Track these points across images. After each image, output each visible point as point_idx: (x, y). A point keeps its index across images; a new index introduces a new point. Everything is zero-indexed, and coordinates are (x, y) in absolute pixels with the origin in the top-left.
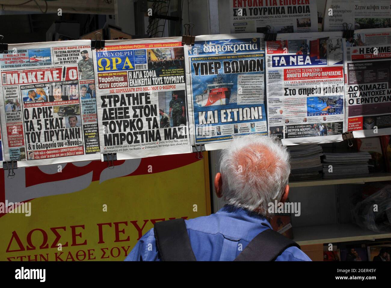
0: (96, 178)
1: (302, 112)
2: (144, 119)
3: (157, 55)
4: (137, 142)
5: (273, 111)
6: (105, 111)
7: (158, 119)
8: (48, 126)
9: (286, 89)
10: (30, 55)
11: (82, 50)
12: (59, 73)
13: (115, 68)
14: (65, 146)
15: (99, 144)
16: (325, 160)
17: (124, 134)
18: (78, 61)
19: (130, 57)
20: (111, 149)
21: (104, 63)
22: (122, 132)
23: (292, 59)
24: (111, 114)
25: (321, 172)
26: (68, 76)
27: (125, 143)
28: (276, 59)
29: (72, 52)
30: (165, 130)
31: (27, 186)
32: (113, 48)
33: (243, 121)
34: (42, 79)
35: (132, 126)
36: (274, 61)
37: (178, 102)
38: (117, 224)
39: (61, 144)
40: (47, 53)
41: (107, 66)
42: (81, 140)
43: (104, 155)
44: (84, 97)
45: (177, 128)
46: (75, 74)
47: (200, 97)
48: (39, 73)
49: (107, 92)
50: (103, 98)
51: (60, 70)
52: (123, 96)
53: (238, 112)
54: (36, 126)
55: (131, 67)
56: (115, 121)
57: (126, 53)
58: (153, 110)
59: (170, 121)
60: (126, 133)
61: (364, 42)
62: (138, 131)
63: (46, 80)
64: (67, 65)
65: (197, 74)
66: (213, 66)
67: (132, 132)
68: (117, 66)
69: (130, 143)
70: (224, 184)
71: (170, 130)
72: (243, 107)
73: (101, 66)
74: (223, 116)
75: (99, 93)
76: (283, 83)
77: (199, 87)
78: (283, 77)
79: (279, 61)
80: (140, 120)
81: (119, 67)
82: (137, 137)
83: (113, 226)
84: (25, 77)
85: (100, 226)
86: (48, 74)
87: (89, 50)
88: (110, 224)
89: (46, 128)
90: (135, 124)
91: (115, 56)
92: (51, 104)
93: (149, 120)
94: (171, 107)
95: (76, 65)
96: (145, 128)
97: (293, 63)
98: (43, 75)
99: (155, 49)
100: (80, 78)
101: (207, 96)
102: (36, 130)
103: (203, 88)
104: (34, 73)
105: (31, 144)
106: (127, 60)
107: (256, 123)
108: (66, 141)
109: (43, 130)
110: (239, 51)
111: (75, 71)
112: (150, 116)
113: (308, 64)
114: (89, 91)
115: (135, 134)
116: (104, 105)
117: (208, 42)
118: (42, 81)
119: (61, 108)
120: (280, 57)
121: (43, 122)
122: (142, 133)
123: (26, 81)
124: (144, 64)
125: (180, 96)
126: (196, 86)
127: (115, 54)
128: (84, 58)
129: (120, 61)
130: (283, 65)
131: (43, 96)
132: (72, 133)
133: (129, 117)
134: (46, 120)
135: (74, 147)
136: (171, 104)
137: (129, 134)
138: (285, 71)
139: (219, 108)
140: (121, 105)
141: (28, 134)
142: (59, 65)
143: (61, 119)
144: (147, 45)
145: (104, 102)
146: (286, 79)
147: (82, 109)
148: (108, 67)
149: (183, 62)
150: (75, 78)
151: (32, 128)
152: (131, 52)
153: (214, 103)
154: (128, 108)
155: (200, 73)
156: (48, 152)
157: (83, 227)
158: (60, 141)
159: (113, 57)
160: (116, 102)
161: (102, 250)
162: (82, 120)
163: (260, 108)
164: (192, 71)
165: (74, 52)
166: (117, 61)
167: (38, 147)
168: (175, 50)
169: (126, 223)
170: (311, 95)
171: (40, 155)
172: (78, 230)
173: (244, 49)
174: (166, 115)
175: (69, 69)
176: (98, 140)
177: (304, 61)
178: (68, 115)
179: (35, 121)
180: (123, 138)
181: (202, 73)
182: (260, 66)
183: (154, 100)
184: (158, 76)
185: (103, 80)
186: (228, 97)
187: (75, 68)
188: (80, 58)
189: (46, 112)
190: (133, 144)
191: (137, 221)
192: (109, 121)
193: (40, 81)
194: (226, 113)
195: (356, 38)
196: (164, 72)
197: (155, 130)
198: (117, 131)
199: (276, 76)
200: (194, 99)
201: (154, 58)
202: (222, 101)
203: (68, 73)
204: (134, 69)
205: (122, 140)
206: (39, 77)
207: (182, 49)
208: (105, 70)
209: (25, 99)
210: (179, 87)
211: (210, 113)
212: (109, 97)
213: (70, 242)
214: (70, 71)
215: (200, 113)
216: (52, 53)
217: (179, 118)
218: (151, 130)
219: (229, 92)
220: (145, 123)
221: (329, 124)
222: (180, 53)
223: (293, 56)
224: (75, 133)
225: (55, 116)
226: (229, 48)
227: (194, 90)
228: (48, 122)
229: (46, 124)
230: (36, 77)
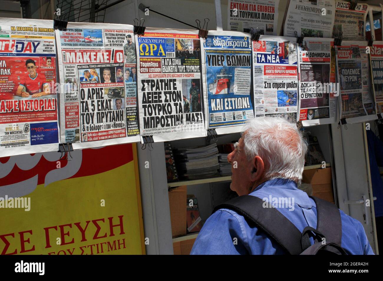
0: (41, 181)
1: (274, 103)
2: (172, 103)
3: (182, 46)
4: (168, 125)
5: (258, 102)
6: (144, 93)
7: (183, 105)
8: (100, 108)
9: (265, 82)
10: (85, 35)
11: (127, 34)
12: (109, 55)
13: (152, 54)
14: (112, 128)
15: (139, 127)
16: (221, 160)
17: (157, 118)
18: (124, 44)
19: (163, 45)
20: (149, 132)
21: (144, 48)
22: (157, 115)
23: (268, 57)
24: (149, 98)
25: (219, 170)
26: (116, 59)
27: (159, 126)
28: (259, 56)
29: (119, 35)
32: (150, 35)
33: (238, 110)
34: (95, 59)
35: (164, 110)
36: (258, 58)
37: (195, 90)
38: (62, 227)
39: (109, 126)
40: (99, 34)
41: (147, 51)
42: (124, 122)
43: (143, 137)
44: (127, 81)
45: (194, 113)
46: (121, 57)
47: (212, 85)
48: (93, 54)
49: (146, 76)
50: (143, 81)
51: (109, 51)
52: (157, 80)
53: (235, 101)
54: (90, 107)
55: (164, 54)
56: (151, 104)
57: (160, 40)
58: (178, 96)
59: (190, 107)
60: (160, 116)
61: (309, 48)
62: (169, 115)
63: (98, 61)
64: (116, 48)
65: (209, 65)
66: (220, 58)
67: (164, 116)
68: (154, 52)
69: (163, 126)
71: (190, 114)
72: (238, 96)
73: (142, 51)
74: (226, 104)
75: (141, 77)
76: (264, 77)
77: (211, 76)
78: (263, 72)
79: (261, 58)
80: (169, 105)
81: (156, 53)
82: (168, 121)
83: (59, 229)
84: (81, 56)
85: (47, 230)
86: (99, 55)
87: (132, 34)
88: (56, 228)
89: (99, 110)
90: (166, 108)
91: (152, 43)
92: (102, 85)
93: (176, 105)
94: (191, 94)
95: (122, 48)
96: (174, 113)
97: (269, 61)
98: (96, 55)
99: (181, 39)
100: (125, 62)
101: (216, 85)
102: (91, 111)
103: (213, 78)
104: (89, 53)
105: (86, 125)
106: (161, 47)
107: (246, 111)
108: (112, 123)
109: (96, 111)
110: (236, 47)
111: (121, 54)
112: (177, 102)
113: (278, 63)
114: (131, 75)
115: (167, 117)
116: (143, 89)
117: (216, 36)
118: (95, 61)
119: (110, 90)
120: (262, 54)
121: (96, 103)
122: (171, 117)
123: (82, 61)
124: (173, 52)
125: (197, 84)
126: (209, 75)
127: (152, 40)
128: (129, 42)
129: (156, 47)
130: (263, 62)
131: (95, 77)
132: (118, 115)
133: (161, 101)
134: (98, 101)
135: (119, 130)
136: (191, 91)
137: (162, 117)
138: (265, 66)
139: (224, 97)
140: (156, 90)
141: (83, 115)
142: (109, 47)
143: (110, 101)
144: (175, 35)
145: (144, 85)
146: (265, 74)
147: (126, 91)
148: (147, 53)
149: (200, 52)
150: (121, 61)
151: (87, 109)
152: (164, 40)
153: (220, 91)
154: (160, 93)
155: (211, 64)
156: (100, 134)
157: (31, 232)
158: (109, 123)
159: (151, 43)
160: (152, 86)
162: (126, 104)
163: (248, 98)
164: (207, 62)
165: (121, 36)
166: (154, 48)
167: (92, 128)
168: (194, 41)
169: (70, 225)
170: (280, 89)
171: (93, 137)
172: (26, 236)
173: (239, 46)
174: (188, 101)
175: (117, 51)
176: (138, 123)
177: (275, 60)
178: (116, 97)
179: (89, 102)
180: (158, 121)
181: (213, 65)
182: (248, 61)
183: (179, 87)
184: (182, 65)
185: (144, 65)
186: (229, 87)
187: (121, 51)
188: (126, 41)
189: (98, 92)
190: (165, 127)
191: (80, 223)
192: (147, 104)
193: (93, 61)
194: (227, 102)
195: (304, 44)
196: (186, 61)
197: (180, 114)
198: (153, 115)
199: (259, 70)
200: (208, 87)
201: (180, 48)
203: (116, 56)
204: (166, 56)
205: (158, 123)
206: (93, 57)
207: (199, 41)
208: (145, 56)
209: (82, 79)
210: (197, 76)
211: (218, 100)
212: (148, 81)
213: (20, 249)
214: (118, 54)
215: (212, 100)
216: (103, 34)
217: (196, 104)
218: (178, 114)
219: (229, 83)
220: (174, 108)
221: (290, 113)
222: (197, 45)
223: (269, 55)
224: (119, 116)
225: (106, 97)
226: (230, 44)
227: (208, 79)
228: (100, 103)
229: (98, 105)
230: (90, 57)
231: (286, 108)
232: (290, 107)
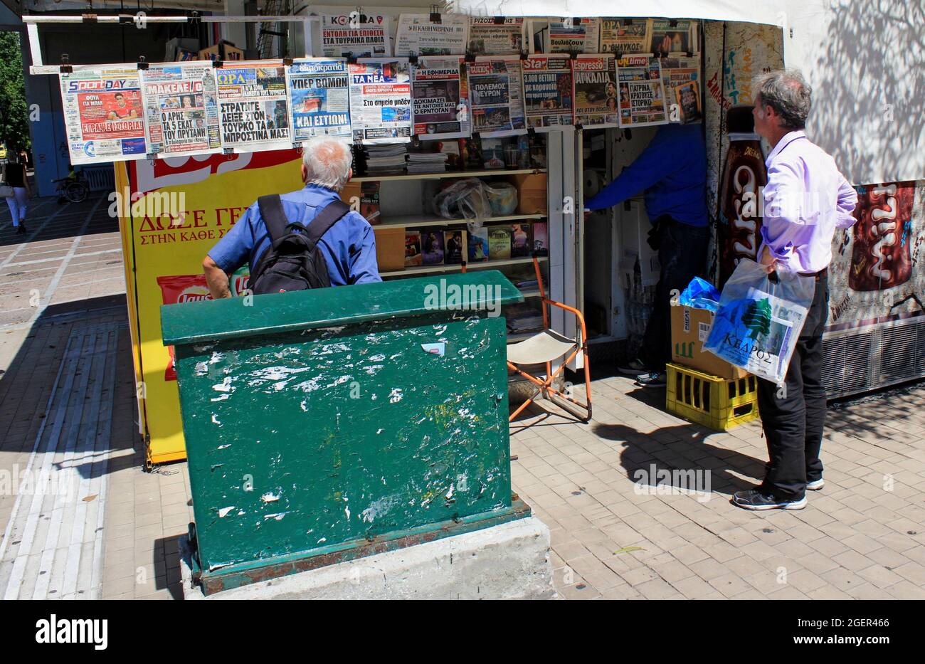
0: (214, 171)
1: (379, 119)
2: (254, 122)
3: (264, 73)
4: (249, 139)
5: (355, 118)
6: (224, 115)
7: (266, 122)
8: (181, 127)
9: (365, 101)
10: (166, 72)
11: (205, 69)
12: (188, 86)
13: (231, 82)
14: (194, 142)
15: (220, 141)
16: (409, 159)
17: (239, 134)
18: (202, 77)
19: (243, 74)
20: (229, 145)
21: (223, 79)
22: (238, 131)
23: (369, 78)
24: (229, 118)
25: (405, 169)
26: (195, 89)
27: (240, 140)
28: (357, 78)
29: (198, 70)
30: (271, 131)
31: (156, 176)
32: (229, 67)
33: (332, 125)
34: (176, 90)
35: (245, 127)
36: (355, 79)
37: (281, 109)
38: (232, 210)
39: (191, 141)
40: (178, 70)
42: (207, 137)
43: (225, 149)
44: (207, 105)
45: (280, 129)
46: (201, 87)
47: (298, 106)
48: (173, 86)
49: (225, 101)
50: (222, 105)
51: (189, 83)
52: (237, 104)
53: (328, 118)
54: (171, 127)
55: (244, 82)
56: (232, 123)
57: (239, 71)
58: (261, 115)
59: (275, 124)
60: (241, 133)
61: (426, 66)
62: (250, 131)
63: (178, 91)
64: (195, 80)
65: (295, 88)
66: (307, 82)
67: (246, 132)
68: (233, 81)
69: (244, 140)
70: (309, 171)
71: (275, 131)
72: (332, 114)
73: (220, 80)
74: (316, 121)
75: (219, 102)
76: (363, 96)
77: (297, 98)
78: (362, 92)
79: (359, 79)
80: (251, 123)
81: (235, 82)
82: (249, 136)
83: (229, 211)
84: (162, 88)
85: (218, 211)
86: (180, 87)
87: (211, 68)
88: (226, 210)
89: (179, 128)
90: (248, 126)
91: (231, 74)
92: (182, 109)
93: (258, 123)
94: (275, 113)
95: (201, 80)
96: (256, 129)
97: (370, 81)
98: (176, 87)
99: (262, 68)
100: (204, 90)
101: (303, 105)
102: (172, 129)
103: (299, 99)
104: (169, 86)
105: (168, 140)
106: (240, 76)
107: (342, 127)
108: (194, 138)
109: (177, 129)
110: (328, 71)
111: (200, 84)
112: (259, 120)
113: (382, 82)
114: (212, 100)
115: (248, 133)
116: (223, 111)
117: (303, 63)
119: (190, 112)
120: (360, 76)
121: (176, 124)
122: (253, 133)
123: (163, 92)
124: (254, 80)
125: (282, 105)
126: (295, 97)
127: (231, 71)
128: (207, 74)
129: (235, 77)
130: (362, 82)
131: (176, 103)
132: (199, 132)
133: (242, 120)
134: (179, 122)
135: (201, 143)
136: (275, 111)
137: (243, 133)
138: (364, 87)
139: (313, 115)
140: (236, 111)
141: (165, 132)
142: (188, 80)
143: (191, 121)
144: (256, 65)
145: (223, 108)
146: (365, 93)
147: (206, 113)
148: (226, 82)
149: (284, 78)
150: (201, 90)
151: (168, 128)
152: (244, 70)
153: (309, 110)
154: (241, 113)
155: (297, 87)
156: (181, 147)
157: (204, 211)
158: (190, 138)
159: (229, 74)
160: (232, 108)
161: (220, 231)
162: (206, 122)
163: (345, 115)
164: (291, 85)
165: (200, 70)
166: (232, 77)
167: (173, 142)
168: (278, 69)
169: (240, 209)
170: (384, 106)
171: (175, 149)
172: (199, 215)
173: (331, 69)
174: (271, 119)
175: (196, 83)
176: (219, 139)
177: (379, 80)
178: (196, 118)
179: (170, 122)
180: (238, 136)
181: (299, 87)
182: (344, 82)
183: (262, 108)
184: (264, 89)
185: (222, 91)
186: (320, 106)
187: (201, 82)
188: (204, 74)
189: (178, 116)
190: (246, 141)
192: (228, 123)
193: (174, 92)
194: (318, 119)
195: (419, 63)
196: (269, 86)
197: (264, 130)
198: (234, 131)
199: (357, 90)
200: (293, 107)
201: (261, 76)
202: (316, 109)
203: (195, 86)
204: (246, 83)
205: (238, 138)
206: (173, 88)
207: (283, 69)
208: (223, 84)
209: (163, 105)
210: (282, 98)
211: (306, 118)
212: (227, 105)
213: (193, 224)
214: (197, 85)
215: (298, 118)
216: (183, 70)
217: (281, 122)
218: (260, 130)
219: (320, 102)
220: (256, 125)
221: (399, 128)
222: (282, 72)
223: (370, 76)
224: (201, 132)
225: (186, 119)
226: (320, 68)
227: (293, 100)
228: (181, 123)
229: (179, 125)
230: (171, 88)
231: (391, 123)
232: (398, 123)
